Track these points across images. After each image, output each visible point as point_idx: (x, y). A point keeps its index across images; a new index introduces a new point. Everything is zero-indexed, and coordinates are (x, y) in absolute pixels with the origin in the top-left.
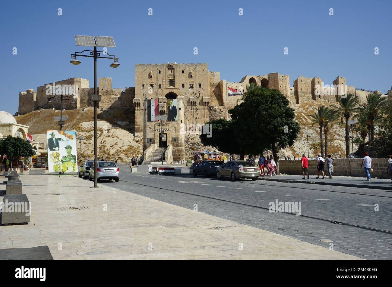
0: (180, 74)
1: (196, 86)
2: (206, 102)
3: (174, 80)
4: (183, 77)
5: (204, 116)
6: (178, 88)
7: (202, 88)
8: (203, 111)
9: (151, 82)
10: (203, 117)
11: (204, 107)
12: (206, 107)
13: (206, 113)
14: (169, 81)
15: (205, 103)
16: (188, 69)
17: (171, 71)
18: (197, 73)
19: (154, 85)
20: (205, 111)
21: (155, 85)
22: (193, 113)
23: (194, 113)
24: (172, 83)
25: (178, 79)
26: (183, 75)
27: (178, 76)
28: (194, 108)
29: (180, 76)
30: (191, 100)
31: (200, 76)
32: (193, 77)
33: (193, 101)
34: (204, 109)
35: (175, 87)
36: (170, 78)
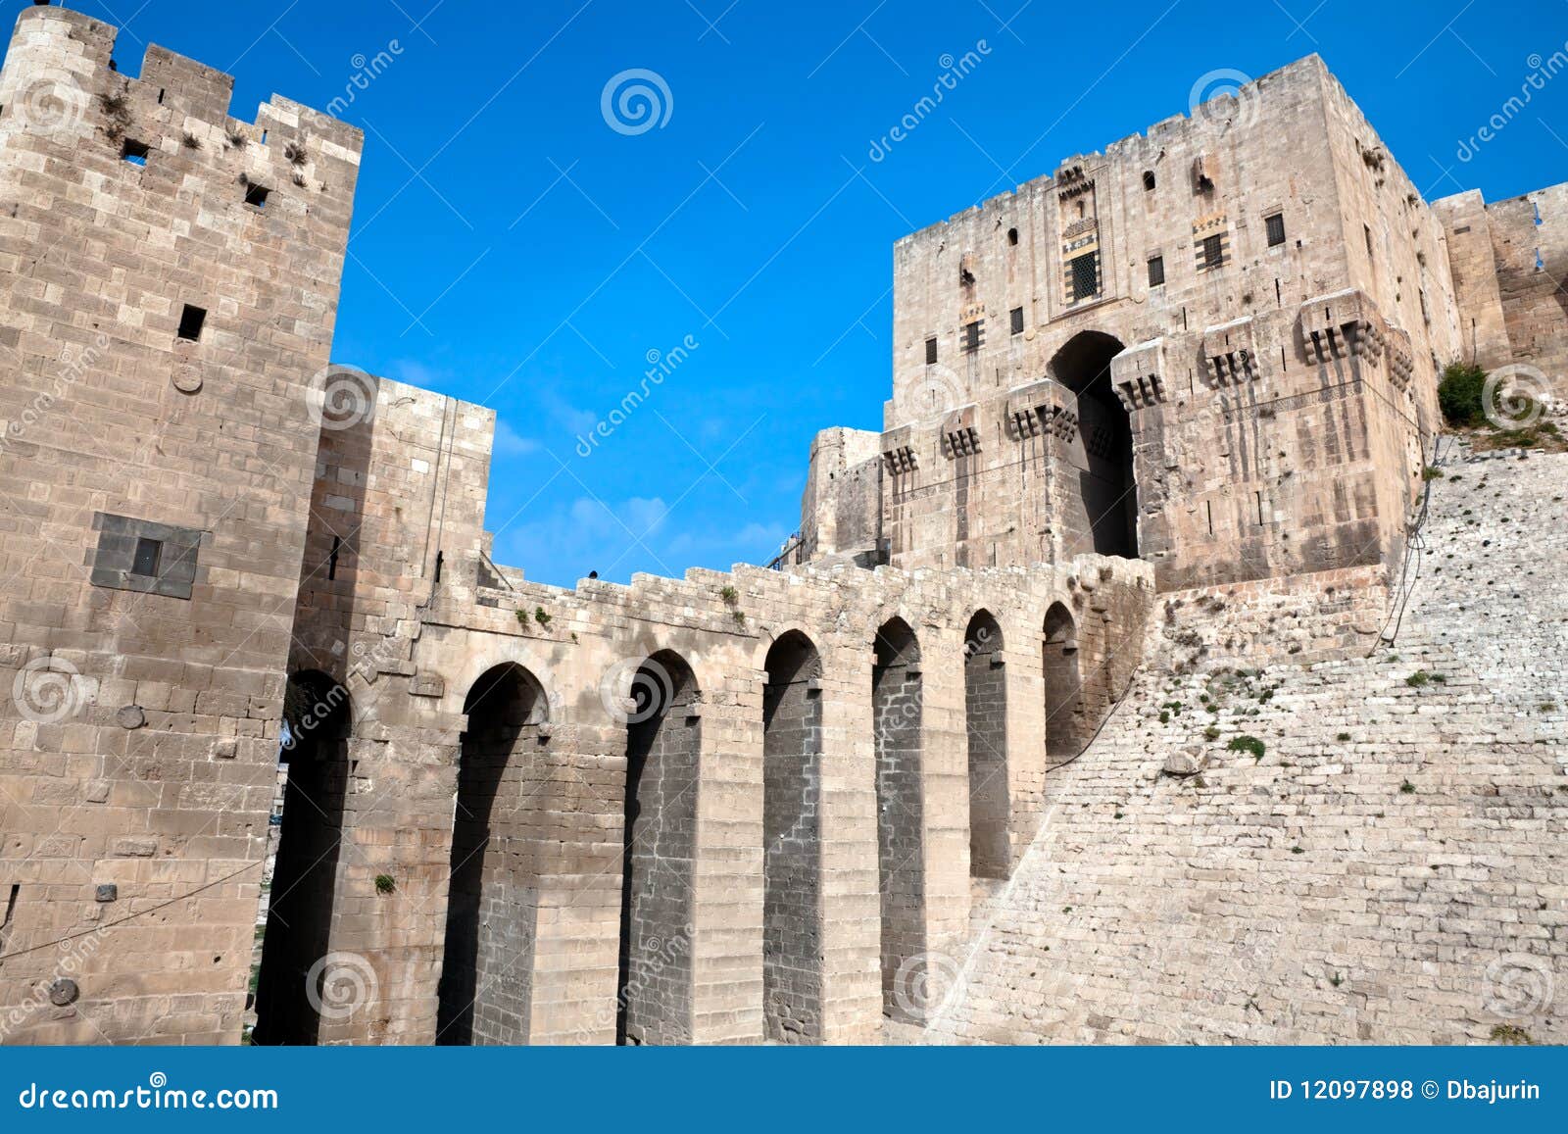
0: (1130, 201)
1: (1245, 243)
2: (1330, 333)
3: (1099, 252)
4: (1151, 211)
5: (1330, 449)
6: (1122, 292)
7: (1290, 242)
8: (1321, 407)
9: (970, 307)
10: (1322, 453)
11: (1323, 375)
12: (1340, 374)
13: (1345, 417)
14: (1070, 268)
15: (1324, 343)
16: (1183, 146)
17: (1081, 204)
18: (1243, 153)
19: (982, 322)
20: (1335, 404)
21: (988, 321)
22: (1236, 439)
23: (1249, 438)
24: (1085, 275)
25: (1119, 240)
26: (1149, 199)
27: (1118, 221)
28: (1246, 401)
29: (1133, 212)
30: (1212, 352)
31: (1266, 165)
32: (1220, 188)
33: (1223, 353)
34: (1326, 388)
35: (1106, 296)
36: (1073, 248)
